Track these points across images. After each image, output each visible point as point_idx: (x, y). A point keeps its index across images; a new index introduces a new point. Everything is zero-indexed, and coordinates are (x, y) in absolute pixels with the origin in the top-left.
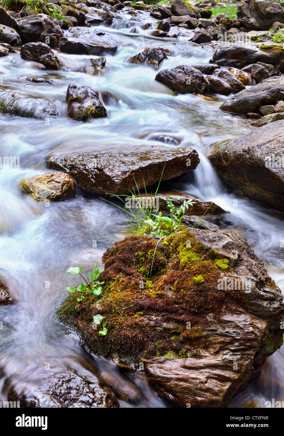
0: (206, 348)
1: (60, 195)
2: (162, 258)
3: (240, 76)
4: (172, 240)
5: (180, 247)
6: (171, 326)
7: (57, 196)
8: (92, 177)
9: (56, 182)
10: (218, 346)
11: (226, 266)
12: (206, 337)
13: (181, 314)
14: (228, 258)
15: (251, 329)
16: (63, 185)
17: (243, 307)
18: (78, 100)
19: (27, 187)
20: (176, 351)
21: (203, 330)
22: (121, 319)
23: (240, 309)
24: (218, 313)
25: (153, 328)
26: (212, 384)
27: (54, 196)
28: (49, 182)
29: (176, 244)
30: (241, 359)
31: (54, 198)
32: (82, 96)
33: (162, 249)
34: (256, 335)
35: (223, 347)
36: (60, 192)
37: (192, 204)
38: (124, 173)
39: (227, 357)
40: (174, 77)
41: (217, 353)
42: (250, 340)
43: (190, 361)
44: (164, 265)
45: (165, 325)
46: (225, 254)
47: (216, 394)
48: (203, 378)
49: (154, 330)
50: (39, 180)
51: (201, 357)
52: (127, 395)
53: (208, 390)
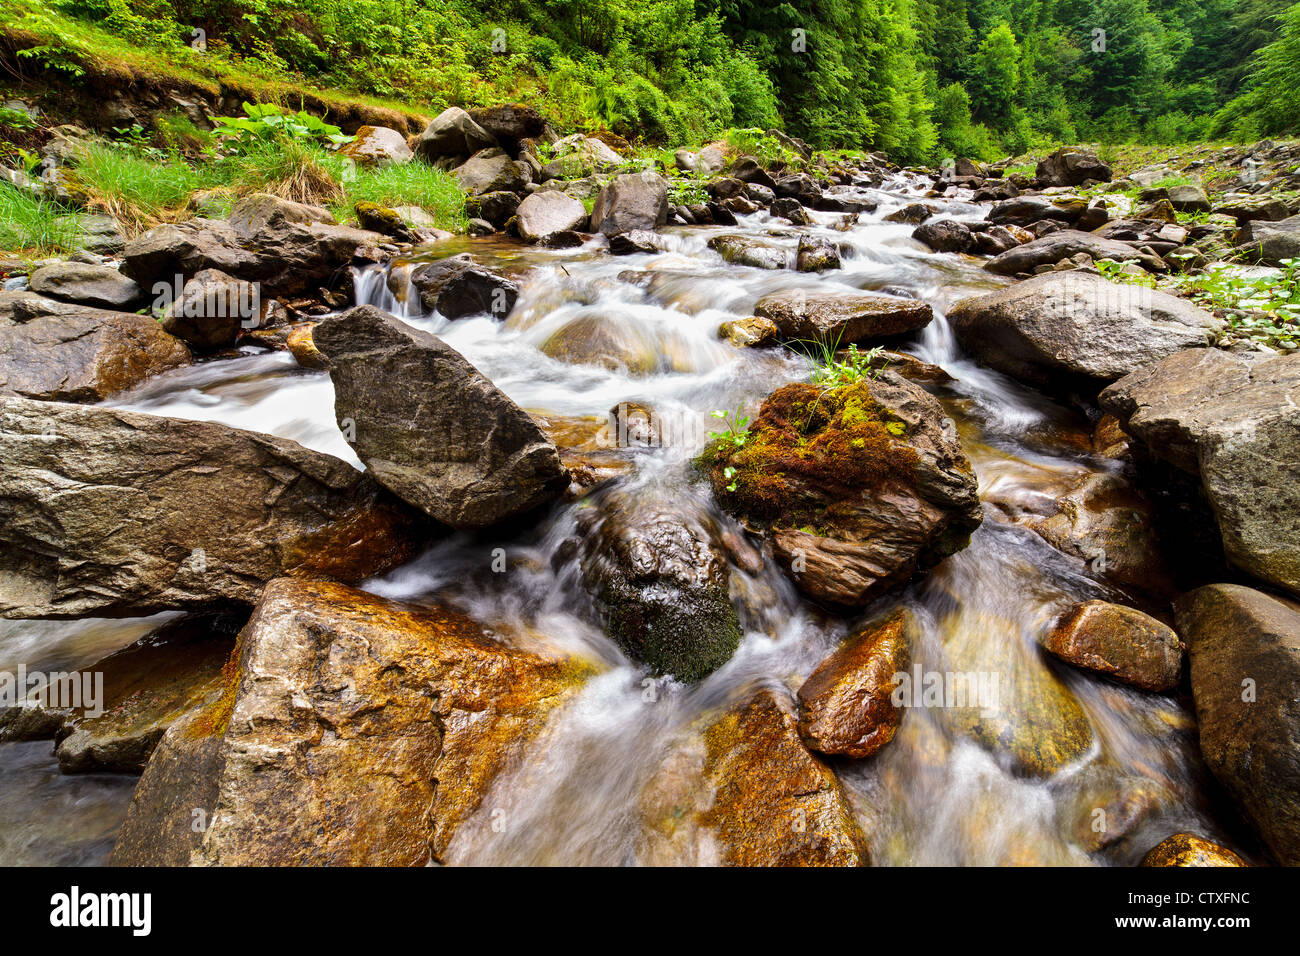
0: (853, 531)
1: (759, 342)
2: (824, 412)
3: (1020, 235)
4: (841, 393)
5: (848, 401)
6: (816, 496)
7: (756, 342)
8: (796, 325)
9: (758, 328)
10: (868, 532)
11: (900, 432)
12: (855, 517)
13: (829, 484)
14: (905, 422)
15: (917, 518)
16: (764, 332)
17: (912, 488)
18: (809, 249)
19: (726, 330)
20: (817, 526)
21: (853, 509)
22: (757, 477)
23: (907, 491)
24: (876, 490)
25: (794, 494)
26: (847, 575)
27: (752, 342)
28: (749, 327)
29: (843, 398)
30: (896, 553)
31: (751, 345)
32: (814, 245)
33: (825, 403)
34: (922, 527)
35: (875, 534)
36: (760, 339)
38: (834, 322)
39: (877, 547)
40: (934, 233)
41: (866, 539)
42: (912, 532)
43: (830, 543)
44: (825, 422)
45: (808, 493)
46: (903, 416)
47: (851, 588)
48: (839, 566)
49: (795, 497)
50: (739, 324)
51: (844, 540)
52: (745, 564)
53: (843, 582)
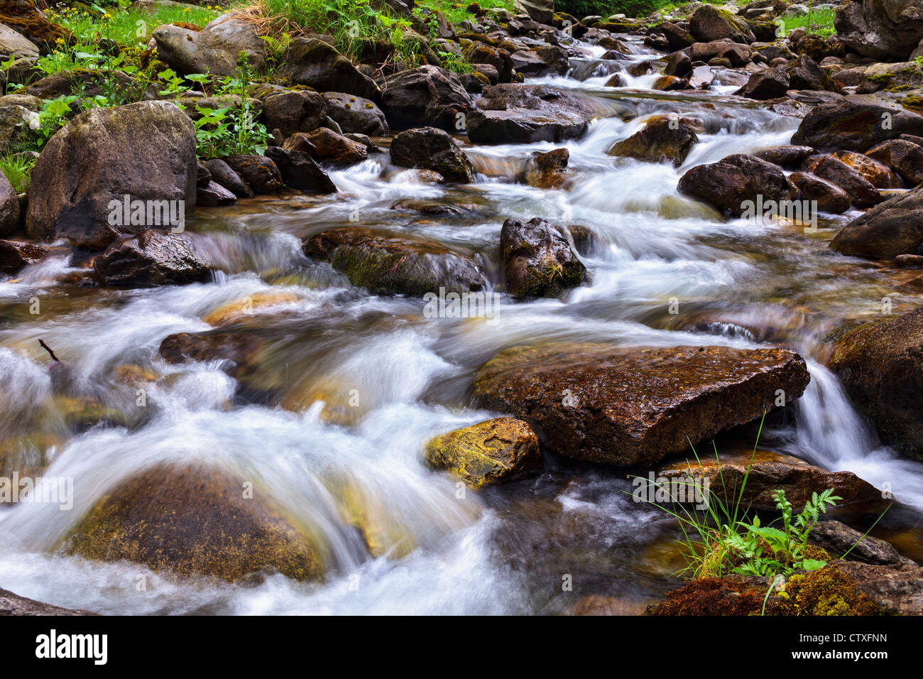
1: (513, 468)
3: (865, 169)
4: (799, 588)
5: (820, 605)
7: (507, 471)
8: (578, 428)
9: (503, 441)
16: (517, 447)
18: (527, 251)
19: (441, 454)
27: (499, 472)
28: (486, 441)
29: (808, 598)
31: (499, 477)
32: (534, 242)
36: (512, 462)
37: (834, 501)
38: (650, 416)
40: (720, 182)
50: (465, 437)
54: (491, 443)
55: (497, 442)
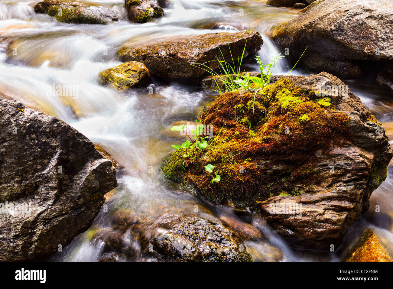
0: (318, 183)
1: (138, 82)
2: (261, 107)
4: (269, 90)
5: (278, 94)
6: (280, 168)
7: (136, 83)
8: (166, 64)
9: (133, 71)
10: (330, 180)
11: (329, 104)
12: (317, 173)
13: (290, 155)
14: (329, 97)
15: (361, 159)
16: (140, 73)
17: (350, 140)
18: (137, 3)
19: (105, 78)
20: (289, 191)
21: (314, 166)
22: (231, 167)
23: (348, 142)
24: (326, 149)
25: (264, 171)
26: (329, 215)
27: (132, 84)
28: (125, 71)
29: (273, 93)
30: (355, 188)
31: (132, 86)
33: (260, 100)
34: (366, 164)
35: (336, 179)
36: (138, 79)
38: (199, 55)
39: (341, 188)
41: (330, 186)
42: (361, 170)
43: (305, 197)
44: (263, 115)
45: (275, 167)
47: (334, 223)
48: (320, 211)
49: (265, 174)
50: (116, 70)
51: (314, 192)
52: (248, 235)
53: (327, 221)
54: (128, 72)
55: (130, 71)
